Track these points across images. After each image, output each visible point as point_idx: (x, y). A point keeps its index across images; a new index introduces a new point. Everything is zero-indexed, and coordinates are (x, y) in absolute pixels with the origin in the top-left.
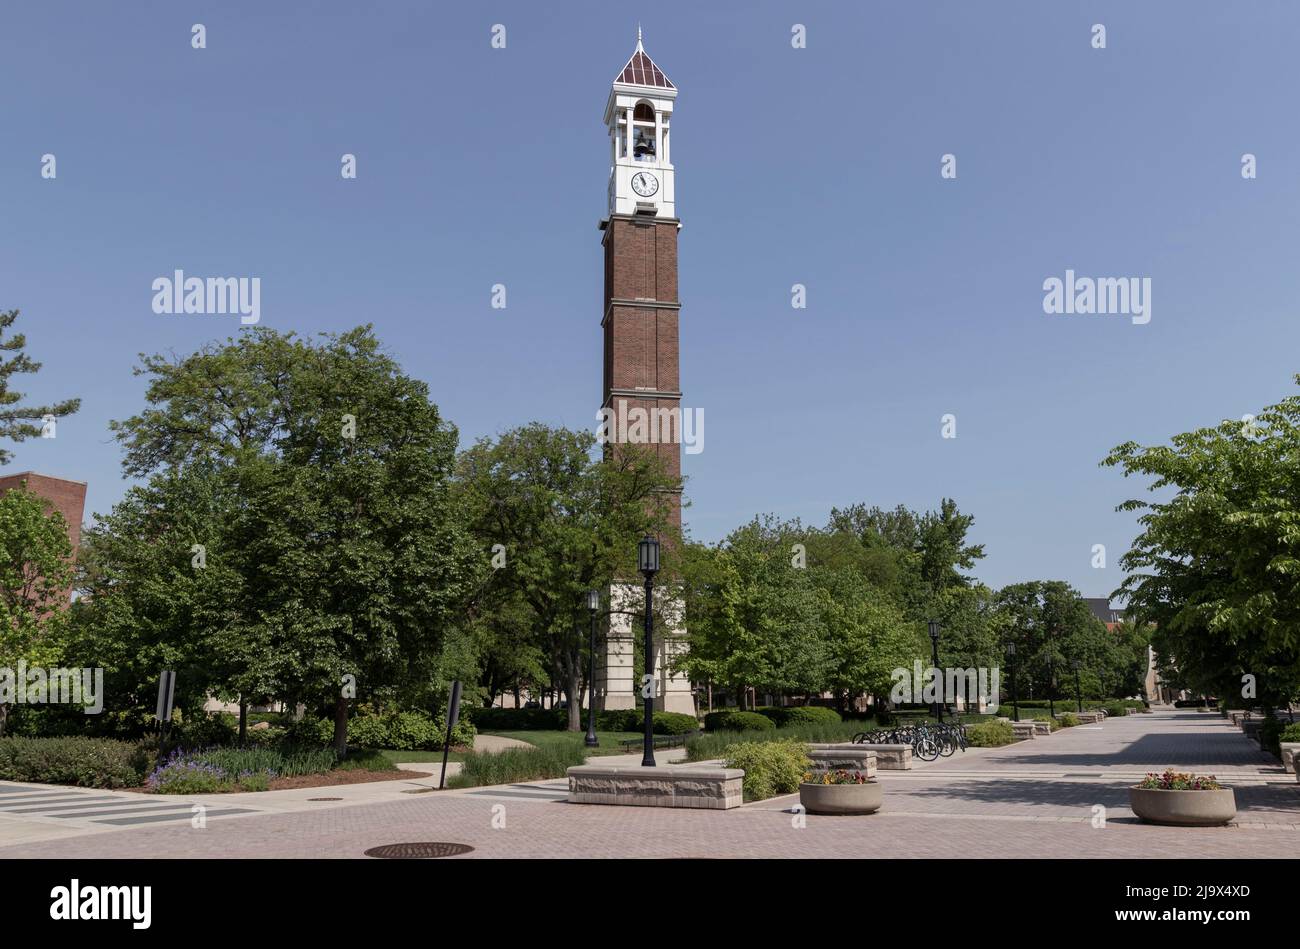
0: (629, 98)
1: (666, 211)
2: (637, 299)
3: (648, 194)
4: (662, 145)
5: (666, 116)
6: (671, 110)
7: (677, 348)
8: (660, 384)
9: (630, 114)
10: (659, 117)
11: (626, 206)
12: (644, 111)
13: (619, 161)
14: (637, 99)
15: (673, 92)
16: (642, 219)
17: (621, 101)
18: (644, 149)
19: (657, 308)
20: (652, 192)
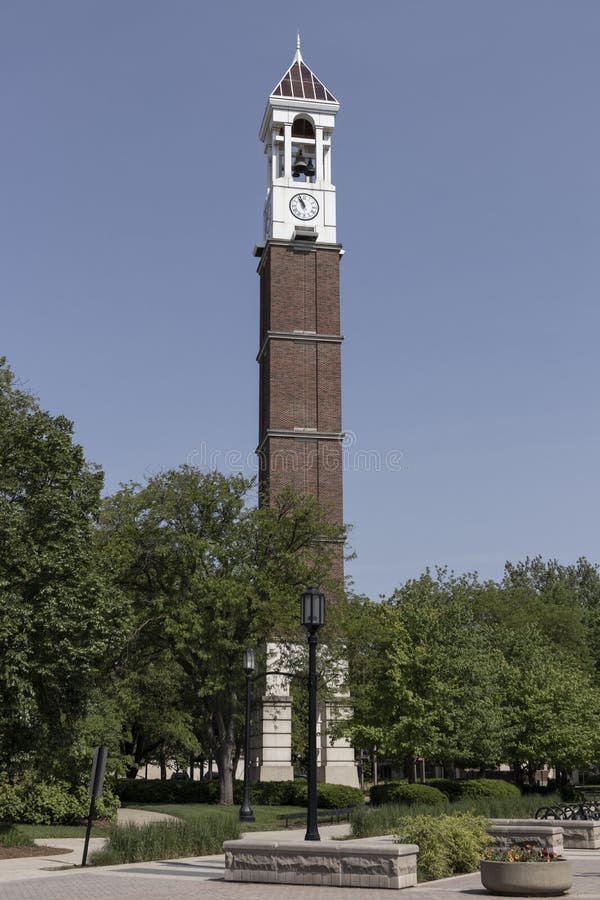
0: (286, 113)
1: (327, 236)
2: (296, 332)
3: (307, 217)
4: (323, 164)
5: (327, 132)
6: (333, 125)
7: (339, 385)
8: (321, 424)
9: (288, 130)
10: (319, 133)
11: (284, 231)
12: (303, 127)
13: (276, 181)
14: (295, 114)
15: (335, 105)
16: (301, 244)
17: (279, 116)
18: (304, 169)
19: (317, 342)
20: (312, 215)
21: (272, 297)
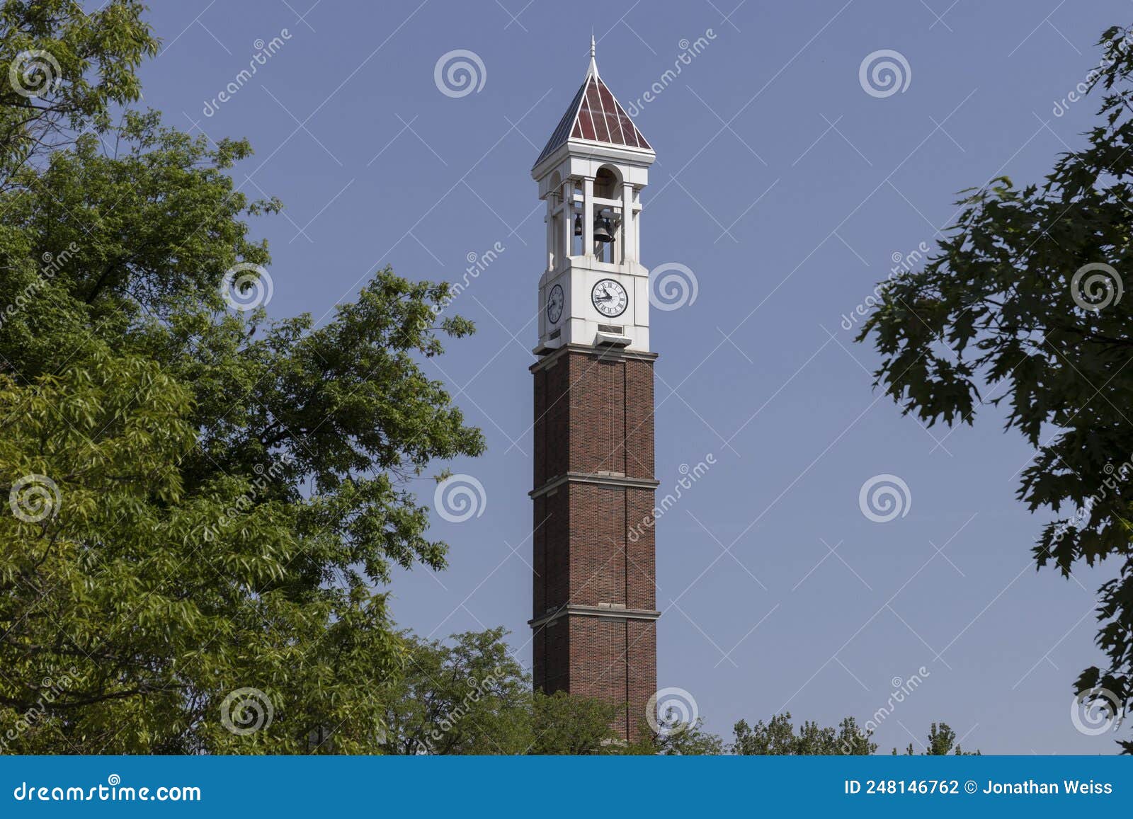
0: (588, 161)
1: (639, 342)
2: (602, 473)
3: (613, 313)
4: (631, 231)
5: (637, 189)
6: (646, 184)
7: (653, 547)
8: (631, 600)
9: (589, 186)
10: (628, 191)
11: (583, 333)
12: (607, 181)
13: (576, 261)
14: (600, 164)
15: (649, 154)
16: (605, 354)
17: (580, 167)
19: (626, 487)
20: (620, 310)
21: (572, 425)
